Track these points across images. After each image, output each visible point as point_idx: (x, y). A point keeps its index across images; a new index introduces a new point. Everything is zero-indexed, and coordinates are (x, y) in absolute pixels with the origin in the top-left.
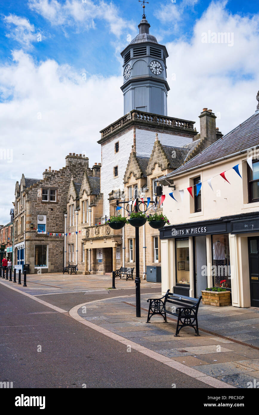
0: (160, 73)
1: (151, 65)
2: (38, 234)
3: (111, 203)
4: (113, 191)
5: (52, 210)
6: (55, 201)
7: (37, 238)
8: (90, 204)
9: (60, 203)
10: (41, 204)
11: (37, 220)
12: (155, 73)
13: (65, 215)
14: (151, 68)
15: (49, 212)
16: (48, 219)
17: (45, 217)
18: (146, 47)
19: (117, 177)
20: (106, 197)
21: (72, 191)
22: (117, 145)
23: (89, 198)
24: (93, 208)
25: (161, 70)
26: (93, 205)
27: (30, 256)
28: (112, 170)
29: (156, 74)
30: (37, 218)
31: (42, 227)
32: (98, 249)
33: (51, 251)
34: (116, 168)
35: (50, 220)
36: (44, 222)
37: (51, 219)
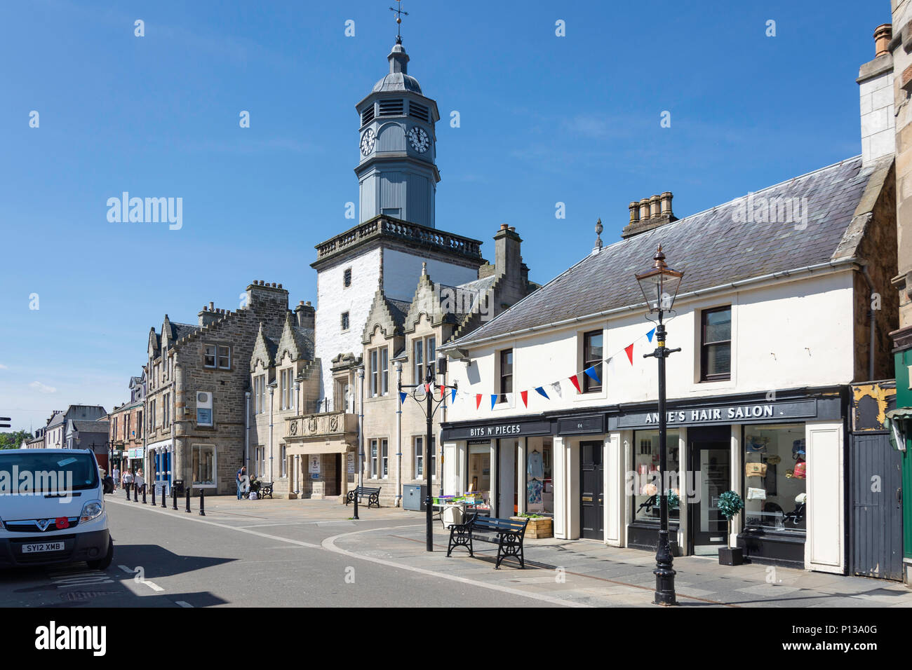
0: (425, 149)
1: (411, 134)
2: (198, 427)
3: (337, 376)
4: (340, 356)
5: (223, 383)
6: (229, 368)
7: (197, 433)
8: (298, 377)
9: (237, 370)
10: (202, 373)
11: (195, 400)
12: (417, 149)
13: (247, 394)
14: (410, 139)
15: (218, 386)
16: (214, 400)
17: (209, 395)
18: (402, 100)
19: (347, 330)
20: (327, 366)
21: (260, 350)
22: (348, 274)
23: (295, 366)
24: (302, 385)
25: (427, 145)
26: (303, 376)
27: (185, 465)
28: (339, 319)
29: (419, 152)
30: (195, 397)
31: (204, 413)
32: (312, 455)
33: (222, 457)
34: (345, 316)
35: (219, 402)
36: (208, 405)
37: (222, 400)
